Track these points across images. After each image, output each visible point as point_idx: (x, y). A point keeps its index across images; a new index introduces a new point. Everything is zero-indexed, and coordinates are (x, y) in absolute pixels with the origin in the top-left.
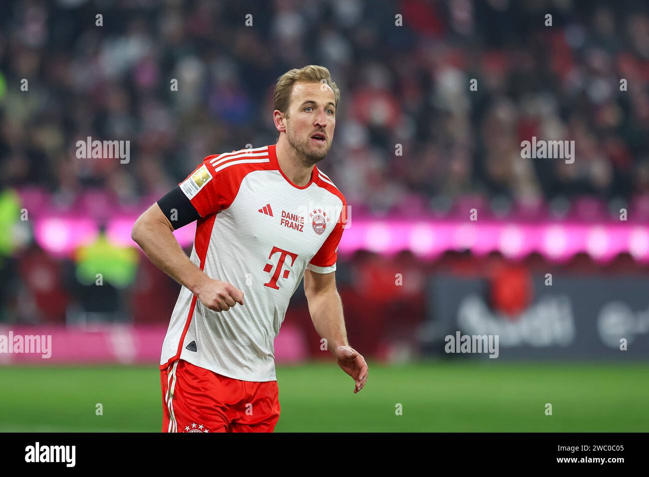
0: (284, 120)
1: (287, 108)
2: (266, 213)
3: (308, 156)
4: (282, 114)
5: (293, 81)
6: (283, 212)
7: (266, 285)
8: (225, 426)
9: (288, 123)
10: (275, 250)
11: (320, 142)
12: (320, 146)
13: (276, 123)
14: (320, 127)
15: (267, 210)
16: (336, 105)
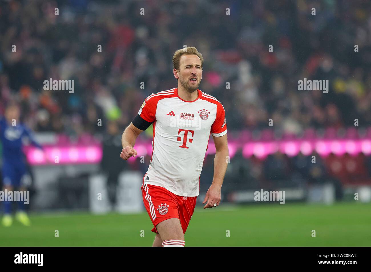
0: (178, 73)
1: (179, 68)
2: (171, 115)
3: (189, 89)
4: (177, 70)
5: (181, 54)
6: (181, 113)
7: (180, 147)
8: (177, 207)
9: (180, 74)
10: (180, 131)
11: (194, 82)
12: (193, 84)
13: (174, 74)
14: (194, 75)
15: (172, 114)
16: (202, 65)
